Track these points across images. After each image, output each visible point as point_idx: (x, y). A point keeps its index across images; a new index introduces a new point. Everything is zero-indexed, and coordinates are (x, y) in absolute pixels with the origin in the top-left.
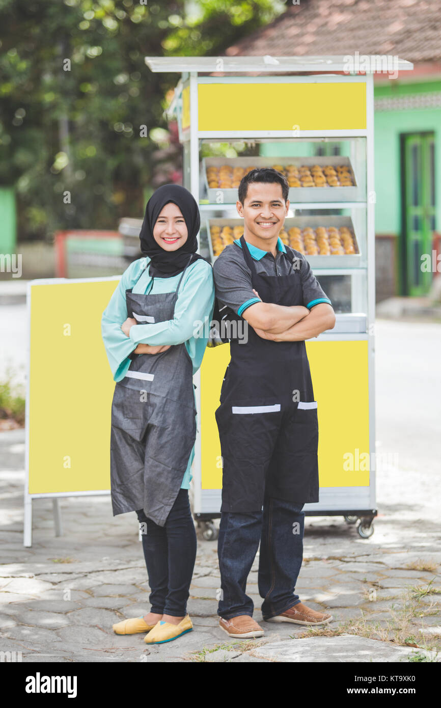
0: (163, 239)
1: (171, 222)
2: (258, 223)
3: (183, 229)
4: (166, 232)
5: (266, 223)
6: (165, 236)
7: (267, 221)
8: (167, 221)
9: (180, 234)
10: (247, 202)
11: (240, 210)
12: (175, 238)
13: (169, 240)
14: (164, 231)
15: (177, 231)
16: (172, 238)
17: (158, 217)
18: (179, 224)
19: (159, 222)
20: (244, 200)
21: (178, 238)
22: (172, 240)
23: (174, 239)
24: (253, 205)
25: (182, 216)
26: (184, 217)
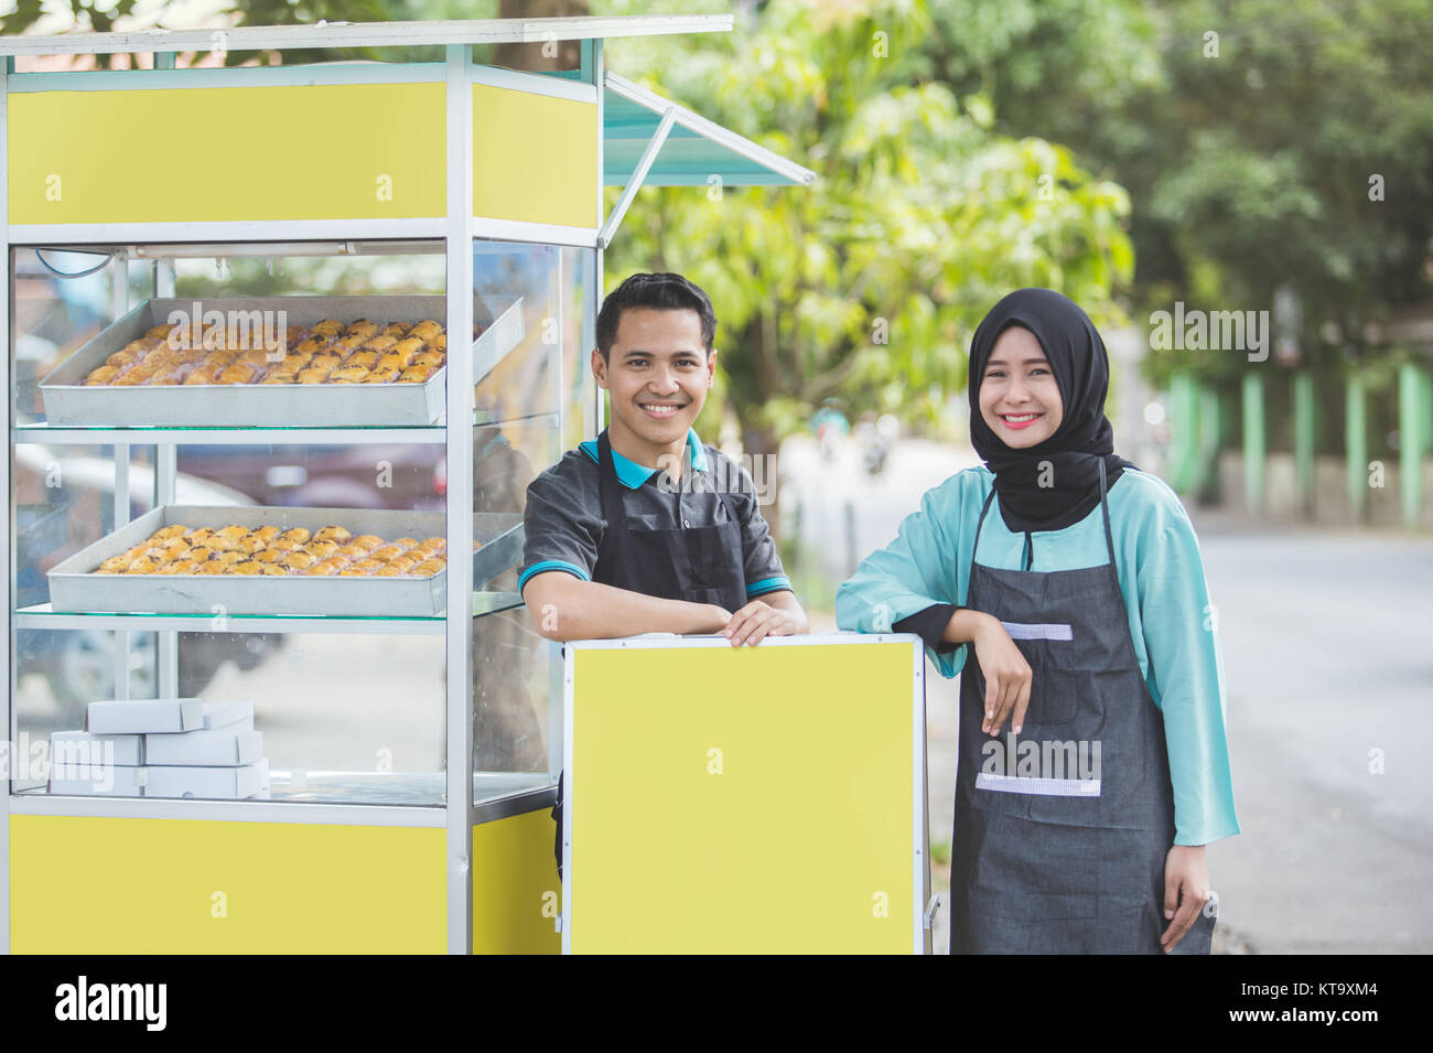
0: (1003, 417)
1: (1016, 374)
2: (642, 406)
3: (1049, 391)
4: (1006, 399)
5: (661, 405)
6: (1006, 410)
7: (663, 401)
8: (1009, 373)
9: (1040, 404)
10: (616, 353)
11: (598, 373)
12: (1028, 415)
13: (1015, 419)
14: (1001, 399)
15: (1033, 397)
16: (1023, 415)
17: (986, 363)
18: (1039, 380)
19: (991, 375)
20: (609, 348)
21: (1039, 415)
22: (1021, 419)
23: (1026, 418)
24: (630, 363)
25: (1043, 357)
26: (1048, 361)
